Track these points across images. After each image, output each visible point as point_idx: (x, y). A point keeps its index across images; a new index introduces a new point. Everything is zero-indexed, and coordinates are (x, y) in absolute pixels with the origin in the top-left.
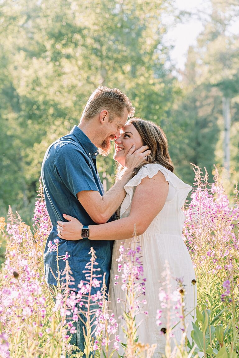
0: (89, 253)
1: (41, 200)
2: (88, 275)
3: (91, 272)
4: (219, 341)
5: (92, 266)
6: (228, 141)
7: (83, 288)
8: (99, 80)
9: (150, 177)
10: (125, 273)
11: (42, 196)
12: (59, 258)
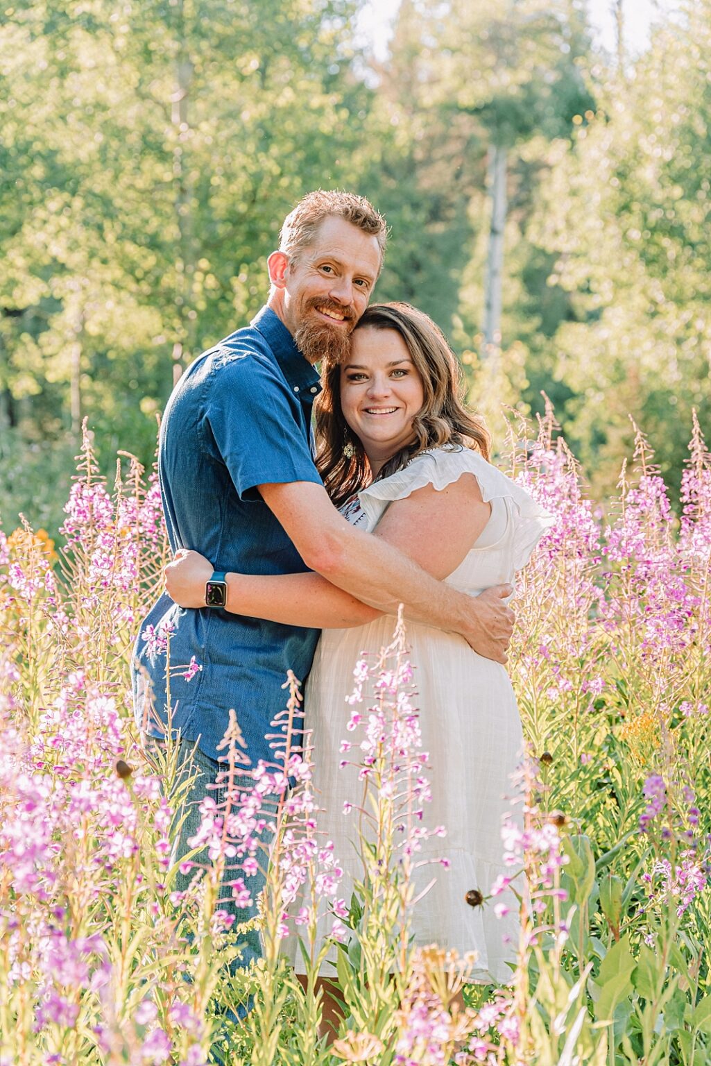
0: (284, 686)
1: (85, 481)
2: (279, 744)
3: (288, 737)
4: (610, 922)
5: (290, 722)
6: (498, 263)
7: (266, 780)
8: (173, 92)
9: (439, 486)
10: (370, 737)
11: (88, 470)
12: (170, 671)
